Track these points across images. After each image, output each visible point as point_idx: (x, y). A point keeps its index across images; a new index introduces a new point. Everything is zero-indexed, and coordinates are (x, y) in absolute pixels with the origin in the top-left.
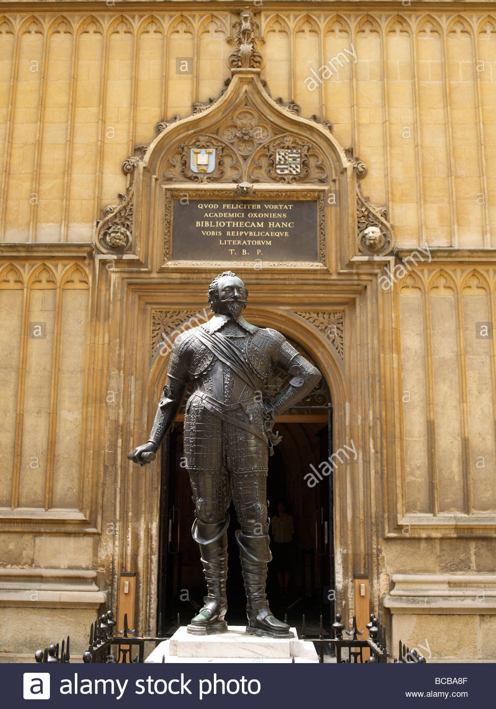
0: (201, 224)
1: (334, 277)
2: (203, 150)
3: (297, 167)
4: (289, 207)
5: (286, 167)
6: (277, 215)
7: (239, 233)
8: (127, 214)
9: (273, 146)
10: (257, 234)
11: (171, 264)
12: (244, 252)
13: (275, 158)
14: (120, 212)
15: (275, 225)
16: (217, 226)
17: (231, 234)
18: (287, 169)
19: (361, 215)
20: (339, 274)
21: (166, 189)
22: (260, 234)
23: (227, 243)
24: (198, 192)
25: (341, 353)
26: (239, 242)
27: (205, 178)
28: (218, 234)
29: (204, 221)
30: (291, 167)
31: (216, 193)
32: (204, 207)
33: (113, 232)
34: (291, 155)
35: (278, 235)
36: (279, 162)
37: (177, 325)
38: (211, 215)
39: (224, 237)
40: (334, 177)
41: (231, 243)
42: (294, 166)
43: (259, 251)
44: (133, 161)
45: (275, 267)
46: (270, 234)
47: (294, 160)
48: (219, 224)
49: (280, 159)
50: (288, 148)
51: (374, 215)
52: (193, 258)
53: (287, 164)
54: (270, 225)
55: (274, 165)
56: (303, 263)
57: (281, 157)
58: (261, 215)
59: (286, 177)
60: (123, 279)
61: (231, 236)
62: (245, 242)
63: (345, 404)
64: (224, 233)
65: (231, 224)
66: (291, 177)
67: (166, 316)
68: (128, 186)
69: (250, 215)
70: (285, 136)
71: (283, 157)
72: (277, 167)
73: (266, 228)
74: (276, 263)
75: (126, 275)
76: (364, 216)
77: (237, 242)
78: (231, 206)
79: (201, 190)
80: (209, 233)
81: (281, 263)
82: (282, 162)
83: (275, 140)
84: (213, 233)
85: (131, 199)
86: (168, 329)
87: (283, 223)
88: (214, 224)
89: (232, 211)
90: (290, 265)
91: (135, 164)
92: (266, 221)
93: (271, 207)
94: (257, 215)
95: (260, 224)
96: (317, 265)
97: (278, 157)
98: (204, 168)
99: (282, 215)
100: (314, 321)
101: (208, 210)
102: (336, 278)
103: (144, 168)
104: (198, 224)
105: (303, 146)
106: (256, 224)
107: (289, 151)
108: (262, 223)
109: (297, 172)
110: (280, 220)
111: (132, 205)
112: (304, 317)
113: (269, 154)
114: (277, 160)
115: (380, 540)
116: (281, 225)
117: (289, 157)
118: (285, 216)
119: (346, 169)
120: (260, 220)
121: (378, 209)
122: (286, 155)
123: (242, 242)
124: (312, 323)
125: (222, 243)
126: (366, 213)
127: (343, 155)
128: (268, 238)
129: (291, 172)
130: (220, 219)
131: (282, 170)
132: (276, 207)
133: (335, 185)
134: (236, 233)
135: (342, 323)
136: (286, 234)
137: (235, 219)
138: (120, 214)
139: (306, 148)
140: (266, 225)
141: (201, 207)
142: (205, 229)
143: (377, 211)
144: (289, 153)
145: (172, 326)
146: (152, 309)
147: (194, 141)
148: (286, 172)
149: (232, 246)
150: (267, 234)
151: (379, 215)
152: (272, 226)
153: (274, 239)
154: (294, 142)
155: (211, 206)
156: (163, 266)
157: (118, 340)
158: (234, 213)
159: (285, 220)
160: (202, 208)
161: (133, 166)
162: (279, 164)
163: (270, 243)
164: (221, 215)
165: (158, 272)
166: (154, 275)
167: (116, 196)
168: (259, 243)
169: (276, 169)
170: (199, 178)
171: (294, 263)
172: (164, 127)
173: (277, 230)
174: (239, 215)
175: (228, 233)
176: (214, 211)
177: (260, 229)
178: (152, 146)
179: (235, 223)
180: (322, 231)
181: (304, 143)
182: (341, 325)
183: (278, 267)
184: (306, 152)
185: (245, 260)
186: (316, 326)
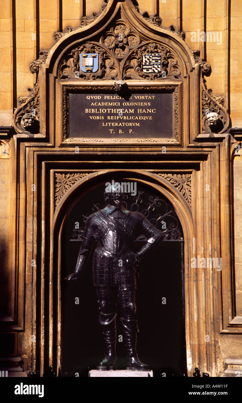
0: (89, 111)
1: (185, 149)
2: (89, 55)
3: (158, 67)
4: (152, 98)
5: (150, 67)
6: (143, 104)
7: (116, 117)
8: (35, 104)
9: (141, 51)
10: (129, 118)
11: (68, 141)
12: (120, 131)
13: (142, 61)
14: (29, 102)
15: (142, 111)
16: (101, 112)
17: (111, 118)
18: (151, 69)
19: (205, 103)
20: (188, 147)
21: (62, 85)
22: (132, 118)
23: (108, 125)
24: (87, 87)
25: (189, 203)
26: (117, 124)
27: (91, 76)
28: (101, 118)
29: (91, 108)
30: (154, 67)
31: (99, 88)
32: (91, 98)
33: (26, 118)
34: (154, 58)
35: (144, 119)
36: (145, 64)
37: (73, 184)
38: (96, 104)
39: (106, 120)
40: (185, 75)
41: (111, 125)
42: (156, 66)
43: (131, 131)
44: (38, 63)
45: (142, 143)
46: (139, 118)
47: (156, 62)
48: (102, 111)
49: (146, 61)
50: (152, 52)
51: (214, 102)
52: (84, 136)
53: (151, 65)
54: (139, 111)
55: (142, 66)
56: (162, 139)
57: (146, 59)
58: (132, 104)
59: (150, 75)
60: (34, 151)
61: (111, 120)
62: (120, 124)
63: (192, 239)
64: (106, 118)
65: (111, 111)
66: (154, 74)
67: (65, 177)
68: (35, 83)
69: (124, 104)
70: (149, 43)
71: (148, 59)
72: (144, 67)
73: (136, 114)
74: (143, 140)
75: (36, 149)
76: (207, 104)
77: (115, 124)
78: (110, 97)
79: (89, 86)
80: (95, 118)
81: (146, 140)
82: (148, 64)
83: (142, 46)
84: (98, 118)
85: (37, 92)
86: (67, 186)
87: (148, 110)
88: (98, 110)
89: (111, 101)
90: (153, 141)
91: (40, 66)
92: (136, 108)
93: (140, 97)
94: (129, 104)
95: (131, 110)
96: (172, 141)
97: (144, 59)
98: (90, 68)
99: (147, 104)
100: (170, 180)
101: (94, 101)
102: (186, 150)
103: (47, 69)
104: (87, 111)
105: (163, 50)
106: (128, 111)
107: (153, 54)
108: (133, 110)
109: (158, 71)
110: (146, 108)
111: (38, 97)
112: (163, 177)
113: (137, 57)
114: (144, 61)
115: (217, 334)
116: (146, 111)
117: (153, 60)
118: (149, 104)
119: (194, 69)
120: (131, 108)
121: (217, 98)
122: (150, 58)
123: (118, 124)
124: (169, 181)
125: (104, 125)
126: (209, 101)
127: (192, 58)
128: (137, 121)
129: (154, 71)
130: (102, 107)
131: (148, 69)
132: (143, 97)
133: (186, 80)
134: (114, 118)
135: (190, 181)
136: (150, 118)
137: (114, 107)
138: (30, 104)
139: (165, 51)
140: (136, 111)
141: (88, 97)
142: (92, 114)
143: (217, 99)
144: (153, 56)
145: (69, 184)
146: (55, 172)
147: (82, 47)
148: (150, 71)
149: (111, 127)
150: (137, 118)
151: (218, 103)
152: (140, 112)
153: (141, 121)
154: (156, 47)
155: (96, 97)
156: (63, 143)
157: (32, 195)
158: (113, 102)
159: (149, 108)
160: (89, 99)
161: (38, 67)
162: (145, 65)
163: (138, 125)
164: (103, 104)
165: (59, 147)
166: (57, 149)
167: (26, 90)
168: (131, 124)
169: (143, 69)
170: (87, 76)
171: (156, 139)
172: (60, 36)
173: (143, 115)
174: (117, 104)
175: (109, 118)
176: (98, 101)
177: (131, 115)
178: (52, 52)
179: (114, 110)
180: (176, 115)
181: (163, 48)
182: (189, 182)
183: (144, 143)
184: (164, 56)
185: (121, 137)
186: (171, 183)
